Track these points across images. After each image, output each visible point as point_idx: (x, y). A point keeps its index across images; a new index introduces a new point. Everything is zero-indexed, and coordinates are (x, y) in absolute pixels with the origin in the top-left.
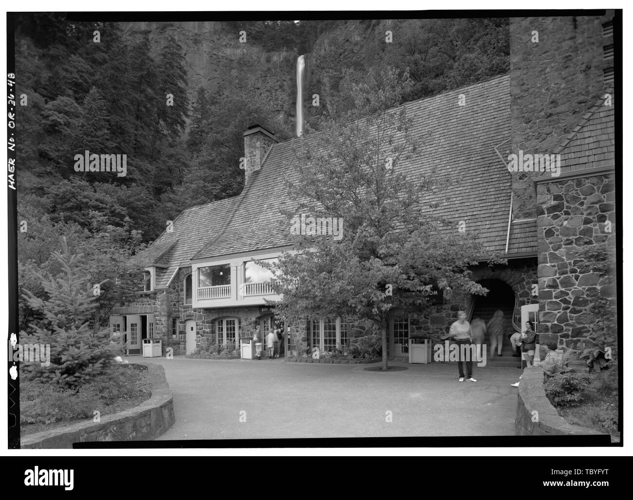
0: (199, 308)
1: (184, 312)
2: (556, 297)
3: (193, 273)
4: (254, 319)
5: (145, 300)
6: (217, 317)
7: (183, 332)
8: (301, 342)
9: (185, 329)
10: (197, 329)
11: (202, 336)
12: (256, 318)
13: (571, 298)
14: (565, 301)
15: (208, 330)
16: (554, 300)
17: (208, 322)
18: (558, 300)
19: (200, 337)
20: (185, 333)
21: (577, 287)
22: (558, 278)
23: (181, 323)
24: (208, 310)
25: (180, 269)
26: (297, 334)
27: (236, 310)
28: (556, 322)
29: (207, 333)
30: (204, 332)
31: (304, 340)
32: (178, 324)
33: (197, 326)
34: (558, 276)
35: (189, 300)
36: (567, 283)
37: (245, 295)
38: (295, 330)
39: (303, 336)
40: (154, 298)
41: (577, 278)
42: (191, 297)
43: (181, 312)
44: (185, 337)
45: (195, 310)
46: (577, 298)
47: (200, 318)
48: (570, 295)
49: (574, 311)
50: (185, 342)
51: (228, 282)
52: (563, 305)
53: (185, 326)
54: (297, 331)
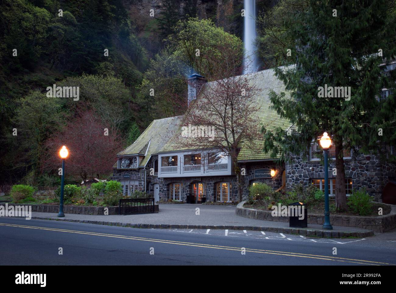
0: (161, 178)
1: (153, 179)
2: (291, 178)
3: (159, 159)
4: (189, 184)
5: (133, 172)
6: (170, 182)
7: (152, 190)
8: (211, 196)
9: (153, 188)
10: (160, 188)
11: (163, 192)
12: (190, 183)
13: (295, 178)
14: (293, 179)
15: (166, 189)
16: (290, 179)
17: (165, 185)
18: (291, 179)
19: (161, 193)
20: (153, 191)
21: (297, 174)
22: (291, 171)
23: (151, 185)
24: (166, 179)
25: (152, 156)
26: (209, 192)
27: (180, 179)
28: (290, 187)
29: (165, 191)
30: (164, 190)
31: (212, 195)
32: (150, 186)
33: (160, 187)
34: (291, 170)
35: (156, 173)
36: (294, 173)
37: (184, 172)
38: (208, 189)
39: (212, 193)
40: (138, 172)
41: (296, 171)
42: (158, 172)
43: (152, 179)
44: (153, 193)
45: (159, 179)
46: (296, 178)
47: (162, 183)
48: (295, 177)
49: (296, 183)
50: (153, 195)
51: (177, 165)
52: (293, 181)
53: (153, 187)
54: (209, 190)
